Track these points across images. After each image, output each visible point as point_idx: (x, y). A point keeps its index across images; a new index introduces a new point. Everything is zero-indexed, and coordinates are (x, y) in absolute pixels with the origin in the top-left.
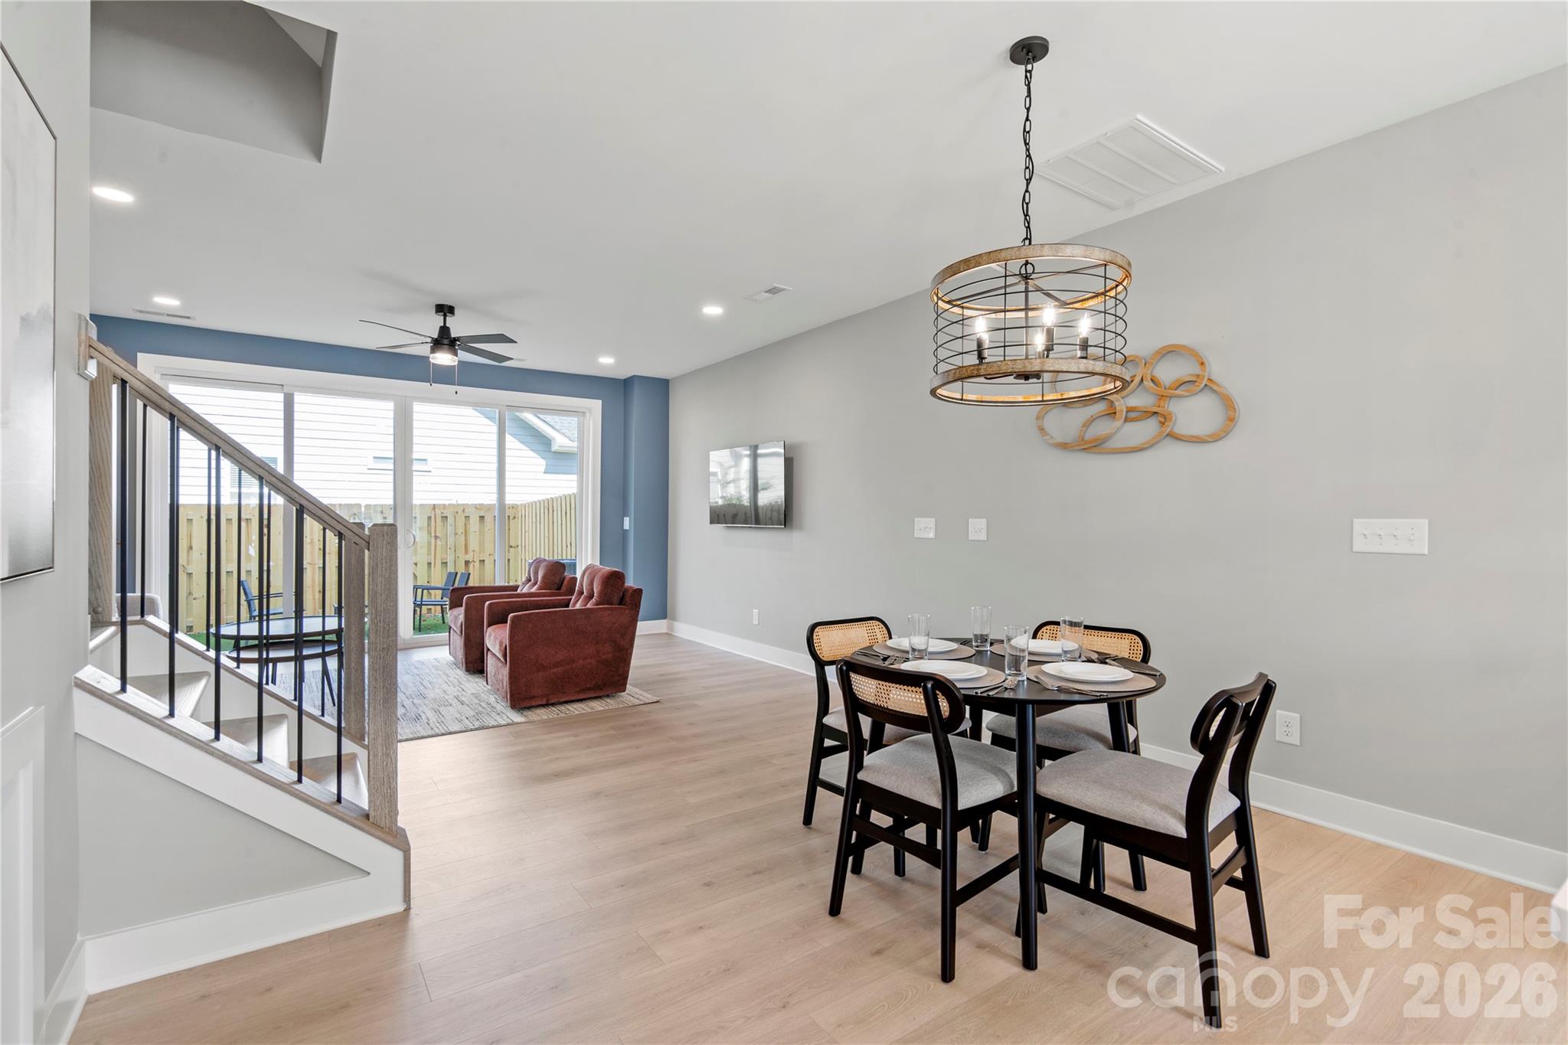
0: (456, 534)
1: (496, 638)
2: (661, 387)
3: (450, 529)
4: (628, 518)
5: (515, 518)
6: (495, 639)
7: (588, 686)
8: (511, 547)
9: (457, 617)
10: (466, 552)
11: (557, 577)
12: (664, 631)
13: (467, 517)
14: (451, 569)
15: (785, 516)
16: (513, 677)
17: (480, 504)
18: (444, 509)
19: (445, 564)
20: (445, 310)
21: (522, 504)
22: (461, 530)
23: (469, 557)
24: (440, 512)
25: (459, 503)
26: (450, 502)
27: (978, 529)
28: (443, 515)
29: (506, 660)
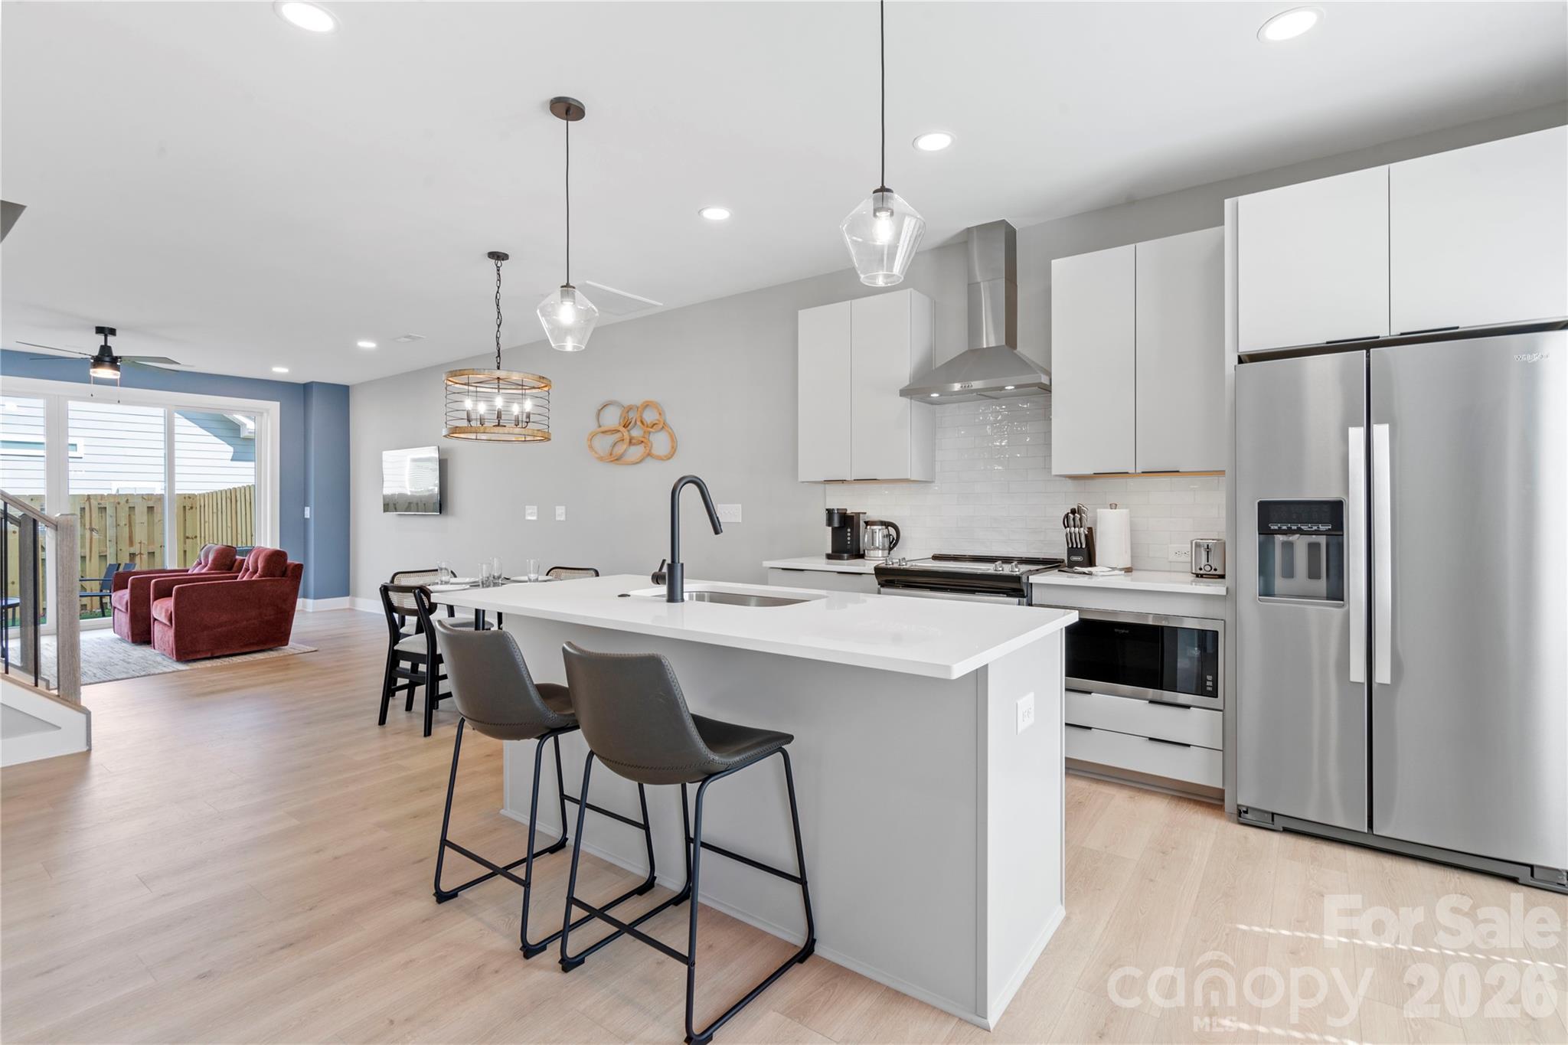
0: (117, 525)
1: (162, 608)
2: (340, 394)
3: (109, 521)
4: (308, 508)
5: (192, 508)
6: (161, 610)
7: (252, 641)
8: (188, 538)
9: (122, 598)
10: (131, 543)
11: (227, 560)
12: (347, 606)
13: (132, 509)
14: (111, 560)
15: (441, 505)
16: (178, 637)
17: (148, 495)
18: (101, 500)
19: (103, 557)
20: (104, 331)
21: (200, 495)
22: (123, 521)
23: (136, 549)
24: (97, 503)
25: (120, 493)
26: (110, 492)
27: (560, 513)
28: (100, 506)
29: (171, 623)
